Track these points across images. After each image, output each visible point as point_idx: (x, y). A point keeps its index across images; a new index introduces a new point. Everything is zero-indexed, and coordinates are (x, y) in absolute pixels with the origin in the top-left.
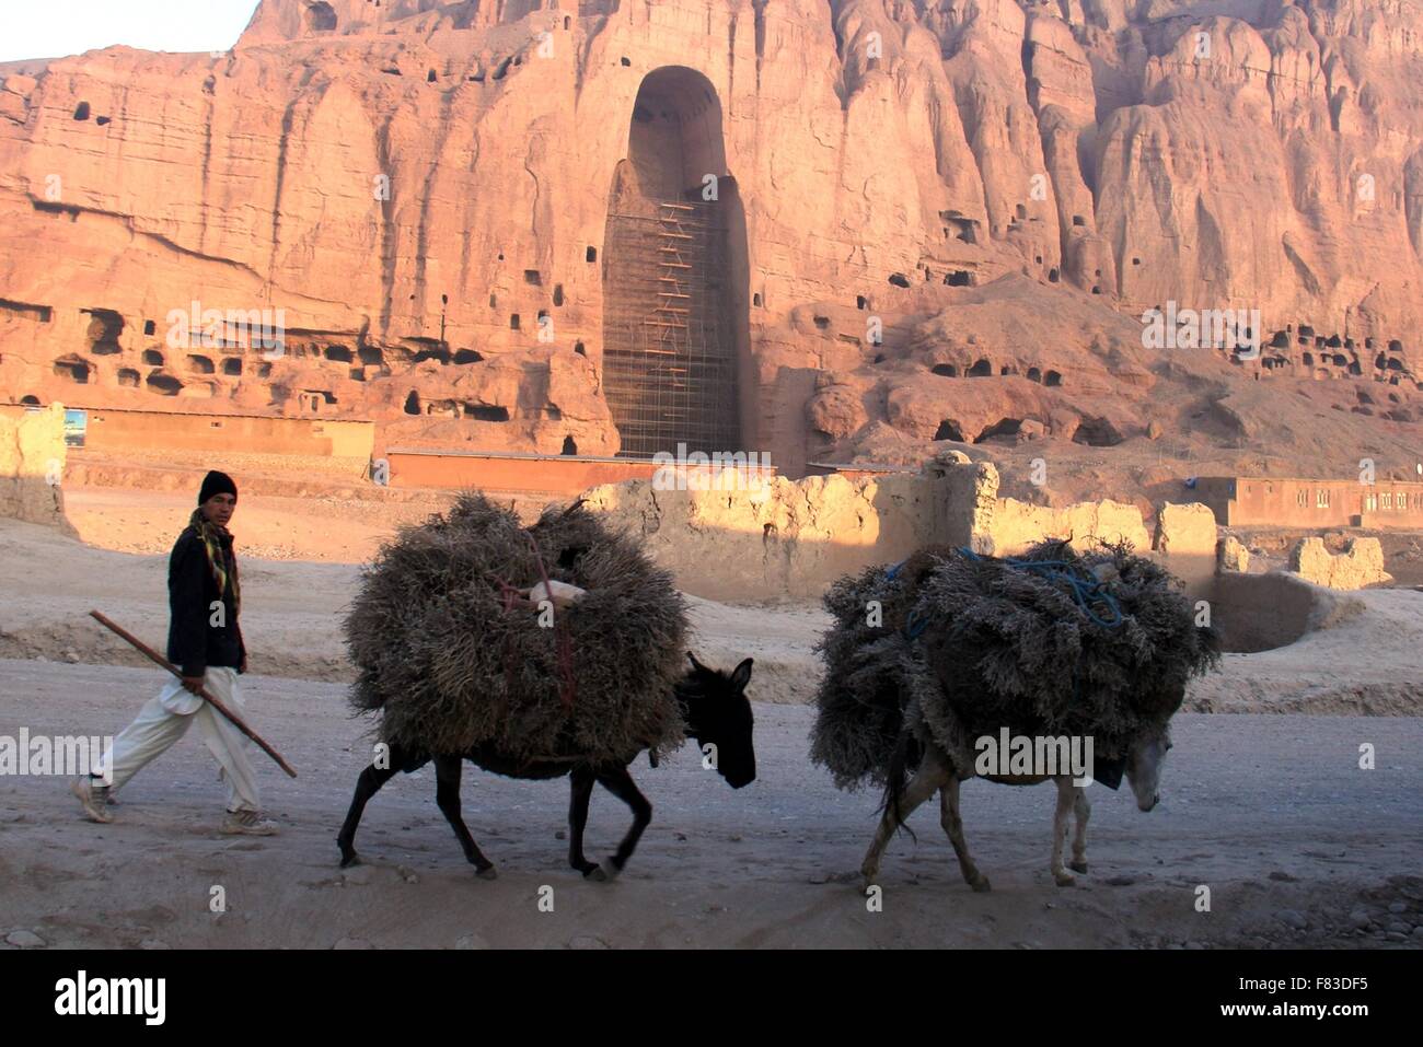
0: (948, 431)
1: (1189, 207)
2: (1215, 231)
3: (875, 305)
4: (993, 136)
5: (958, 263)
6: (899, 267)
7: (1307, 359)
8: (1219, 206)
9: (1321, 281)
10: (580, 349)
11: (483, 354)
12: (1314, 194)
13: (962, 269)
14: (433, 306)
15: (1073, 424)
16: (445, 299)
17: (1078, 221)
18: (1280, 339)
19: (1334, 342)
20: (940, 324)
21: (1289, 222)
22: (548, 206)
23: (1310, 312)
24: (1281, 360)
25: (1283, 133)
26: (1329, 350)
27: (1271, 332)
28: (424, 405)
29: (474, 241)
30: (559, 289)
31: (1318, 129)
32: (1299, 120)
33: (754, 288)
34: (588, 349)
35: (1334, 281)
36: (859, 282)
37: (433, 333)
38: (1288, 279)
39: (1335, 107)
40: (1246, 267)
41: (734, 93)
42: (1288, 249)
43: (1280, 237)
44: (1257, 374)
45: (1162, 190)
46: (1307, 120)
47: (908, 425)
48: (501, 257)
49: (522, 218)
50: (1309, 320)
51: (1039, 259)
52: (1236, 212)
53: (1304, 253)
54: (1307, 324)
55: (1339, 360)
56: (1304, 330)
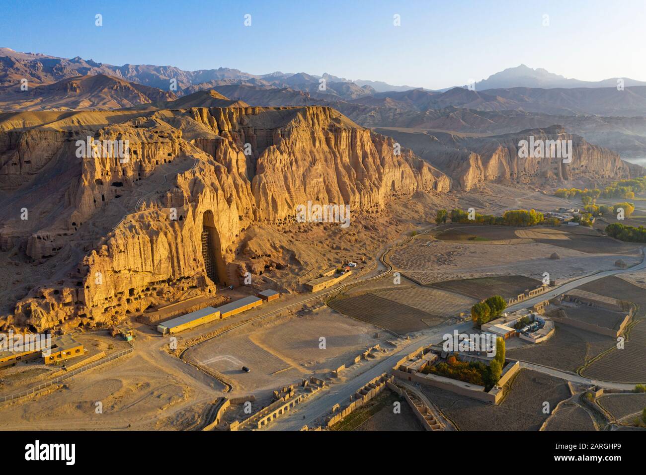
0: (261, 273)
1: (271, 197)
2: (275, 200)
3: (235, 242)
4: (241, 194)
6: (237, 233)
7: (290, 222)
8: (276, 196)
9: (292, 206)
10: (203, 270)
11: (190, 276)
12: (289, 186)
15: (276, 265)
17: (254, 205)
18: (285, 219)
19: (293, 217)
20: (250, 248)
21: (286, 195)
23: (290, 212)
24: (285, 223)
25: (283, 173)
30: (199, 261)
31: (289, 170)
32: (285, 168)
33: (222, 248)
35: (294, 206)
36: (233, 239)
37: (183, 275)
38: (286, 207)
39: (291, 163)
40: (280, 207)
41: (215, 211)
42: (286, 201)
43: (285, 198)
45: (266, 194)
46: (287, 168)
47: (256, 274)
48: (190, 258)
49: (191, 249)
50: (290, 214)
52: (279, 196)
53: (289, 201)
55: (294, 220)
56: (289, 216)
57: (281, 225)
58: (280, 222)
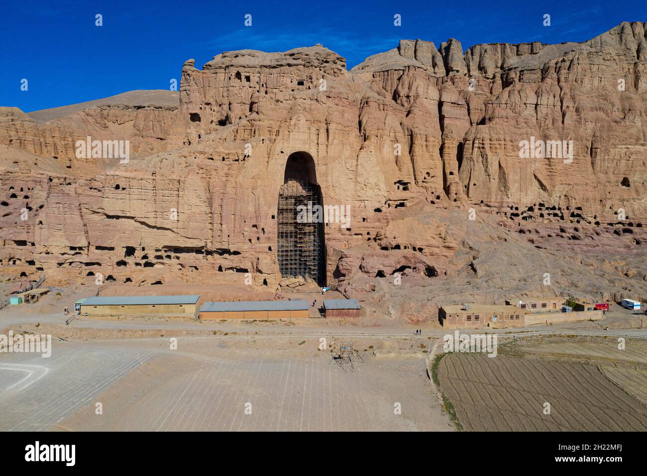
1: (496, 165)
2: (504, 173)
3: (369, 220)
4: (418, 149)
5: (400, 200)
6: (378, 206)
7: (542, 215)
9: (548, 187)
10: (270, 249)
11: (241, 252)
13: (402, 202)
14: (225, 239)
16: (229, 236)
17: (451, 173)
18: (531, 209)
19: (554, 208)
21: (537, 165)
22: (259, 204)
23: (544, 198)
24: (531, 217)
25: (540, 127)
26: (551, 212)
27: (527, 207)
28: (224, 269)
29: (236, 218)
30: (263, 229)
31: (555, 124)
32: (547, 122)
34: (272, 248)
35: (555, 187)
36: (363, 213)
37: (225, 247)
38: (534, 187)
39: (564, 114)
40: (517, 185)
41: (319, 157)
42: (535, 176)
43: (532, 172)
44: (519, 224)
45: (484, 159)
46: (551, 122)
48: (245, 222)
49: (251, 208)
50: (543, 201)
51: (433, 193)
52: (515, 165)
53: (542, 177)
54: (542, 203)
55: (556, 215)
56: (541, 205)
57: (516, 219)
58: (514, 211)
